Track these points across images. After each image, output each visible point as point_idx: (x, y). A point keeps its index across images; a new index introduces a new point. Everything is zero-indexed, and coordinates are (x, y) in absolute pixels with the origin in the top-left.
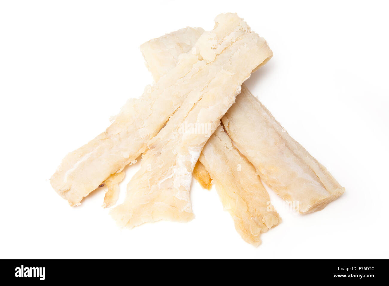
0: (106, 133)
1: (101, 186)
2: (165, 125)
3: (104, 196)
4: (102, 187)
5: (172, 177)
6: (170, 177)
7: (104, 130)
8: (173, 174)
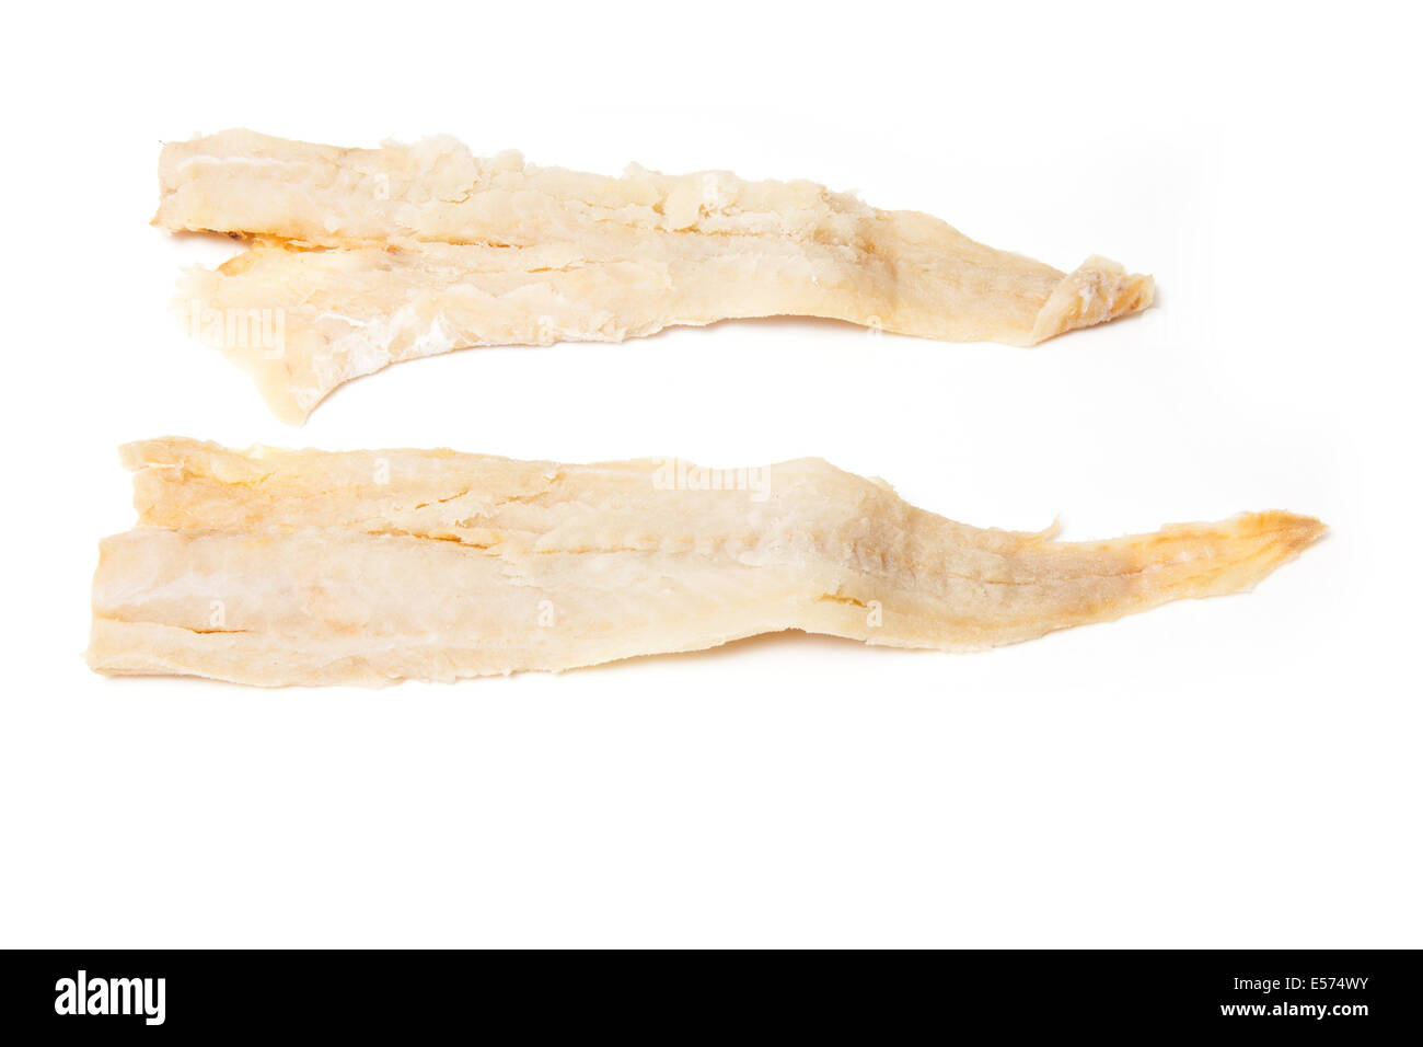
0: (345, 152)
1: (234, 236)
2: (462, 243)
3: (224, 262)
4: (233, 240)
5: (355, 327)
6: (352, 322)
7: (348, 145)
8: (361, 324)
